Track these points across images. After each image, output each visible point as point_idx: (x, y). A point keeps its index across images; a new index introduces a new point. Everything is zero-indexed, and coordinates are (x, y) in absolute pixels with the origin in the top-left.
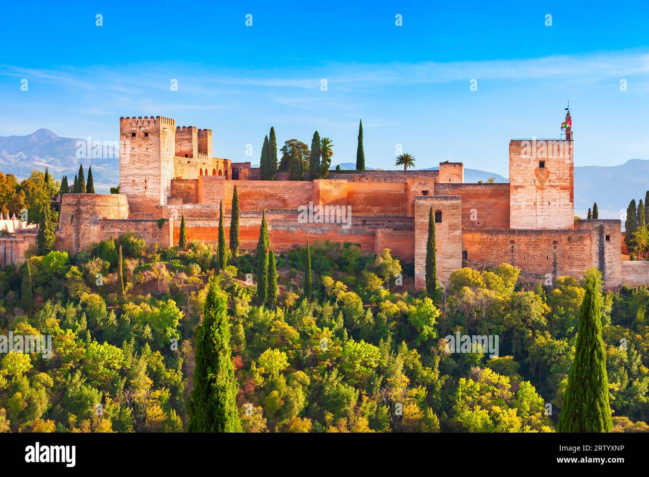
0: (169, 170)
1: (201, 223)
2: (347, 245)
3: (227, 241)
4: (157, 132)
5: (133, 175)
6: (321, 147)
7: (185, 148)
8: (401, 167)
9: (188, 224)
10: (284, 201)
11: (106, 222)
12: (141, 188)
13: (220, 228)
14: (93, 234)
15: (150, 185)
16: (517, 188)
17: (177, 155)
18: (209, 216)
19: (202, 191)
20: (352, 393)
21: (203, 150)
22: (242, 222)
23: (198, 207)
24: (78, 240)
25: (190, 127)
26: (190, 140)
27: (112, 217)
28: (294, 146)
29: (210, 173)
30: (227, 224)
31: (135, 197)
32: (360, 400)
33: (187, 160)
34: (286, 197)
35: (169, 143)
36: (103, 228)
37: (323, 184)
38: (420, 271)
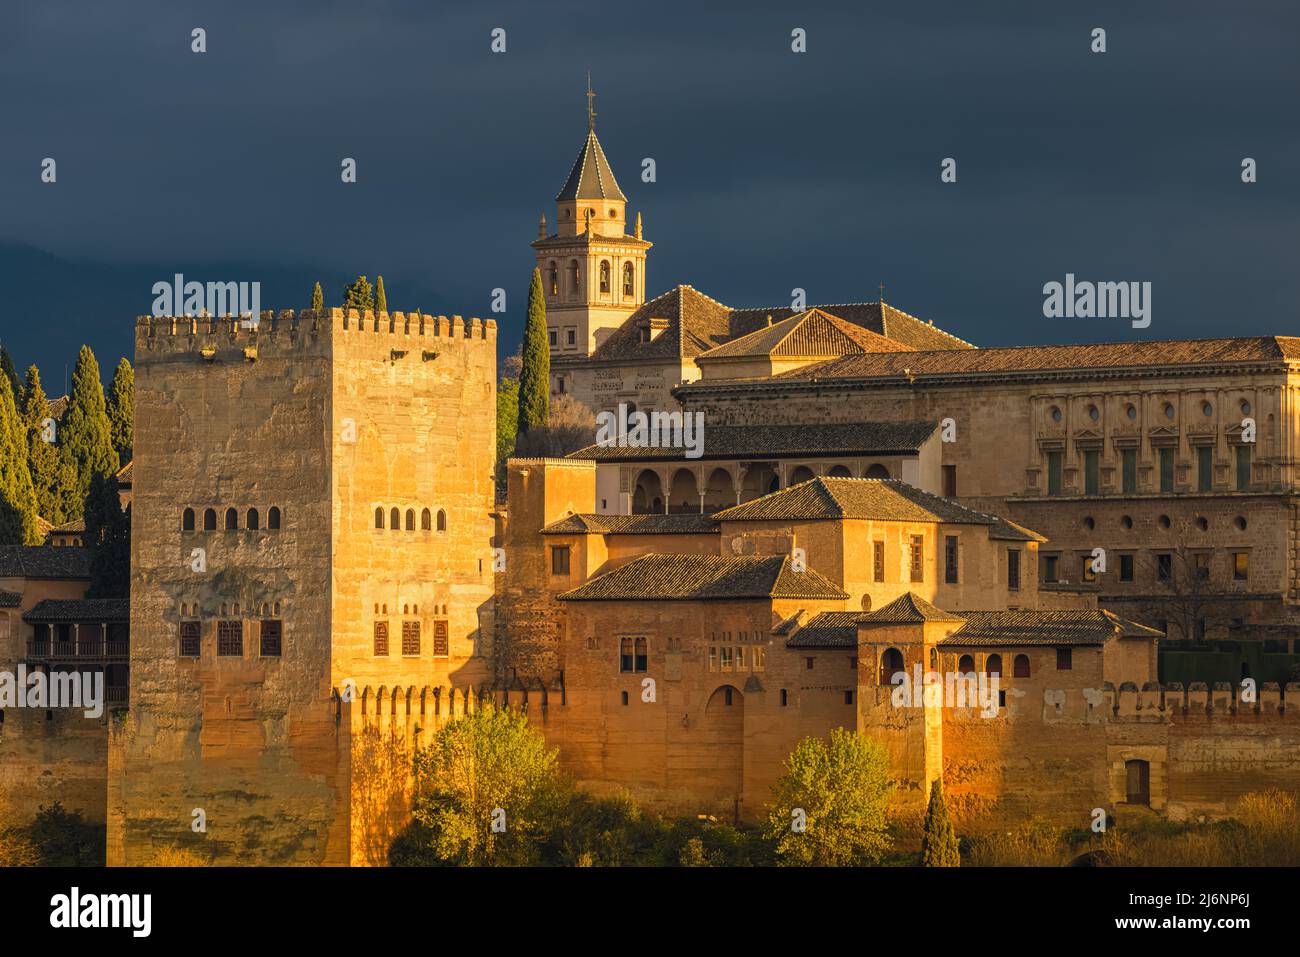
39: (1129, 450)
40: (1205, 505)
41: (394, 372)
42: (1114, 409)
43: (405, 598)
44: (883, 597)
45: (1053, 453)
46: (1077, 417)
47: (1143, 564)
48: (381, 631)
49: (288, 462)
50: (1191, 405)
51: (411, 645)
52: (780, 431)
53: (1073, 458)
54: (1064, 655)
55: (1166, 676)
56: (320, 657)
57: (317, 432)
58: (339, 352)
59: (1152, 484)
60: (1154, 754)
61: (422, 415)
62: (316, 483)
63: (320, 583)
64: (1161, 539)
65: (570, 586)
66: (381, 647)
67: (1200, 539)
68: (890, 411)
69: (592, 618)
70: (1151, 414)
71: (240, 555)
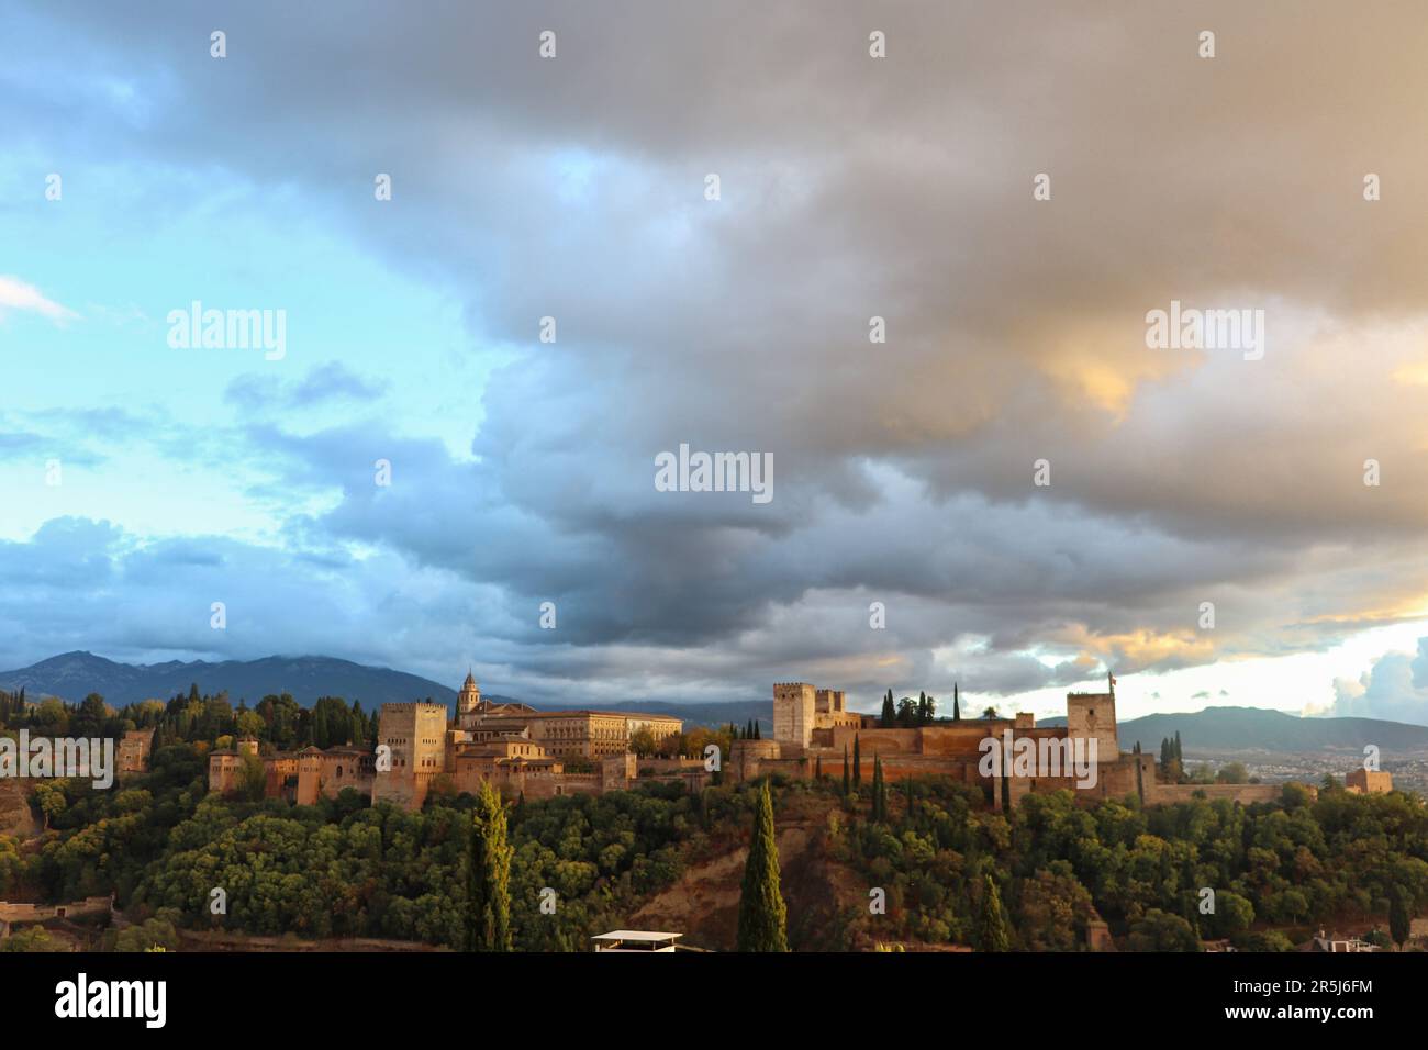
0: (810, 723)
1: (832, 761)
2: (943, 776)
3: (851, 774)
4: (800, 694)
5: (784, 726)
6: (926, 707)
7: (823, 706)
8: (987, 718)
9: (823, 763)
10: (896, 743)
11: (763, 761)
12: (790, 736)
13: (846, 766)
14: (754, 770)
15: (796, 734)
16: (1073, 730)
17: (817, 711)
18: (838, 757)
19: (836, 737)
20: (940, 890)
21: (838, 706)
22: (862, 761)
23: (831, 749)
24: (742, 775)
25: (827, 691)
26: (827, 700)
27: (767, 757)
28: (906, 705)
29: (843, 724)
30: (851, 762)
31: (785, 742)
32: (948, 894)
33: (824, 715)
34: (898, 740)
35: (809, 703)
36: (760, 765)
37: (926, 731)
38: (998, 796)
39: (562, 731)
40: (574, 741)
41: (427, 714)
42: (559, 723)
43: (428, 756)
44: (515, 756)
45: (548, 731)
46: (552, 725)
47: (564, 751)
48: (423, 762)
49: (407, 731)
50: (572, 723)
51: (429, 764)
52: (501, 726)
53: (552, 732)
54: (546, 767)
55: (565, 771)
56: (412, 766)
57: (413, 725)
58: (417, 711)
59: (566, 737)
60: (562, 785)
61: (432, 723)
62: (412, 735)
63: (412, 753)
64: (567, 747)
65: (458, 754)
66: (423, 764)
67: (574, 747)
68: (519, 723)
69: (462, 760)
70: (566, 725)
71: (398, 747)
